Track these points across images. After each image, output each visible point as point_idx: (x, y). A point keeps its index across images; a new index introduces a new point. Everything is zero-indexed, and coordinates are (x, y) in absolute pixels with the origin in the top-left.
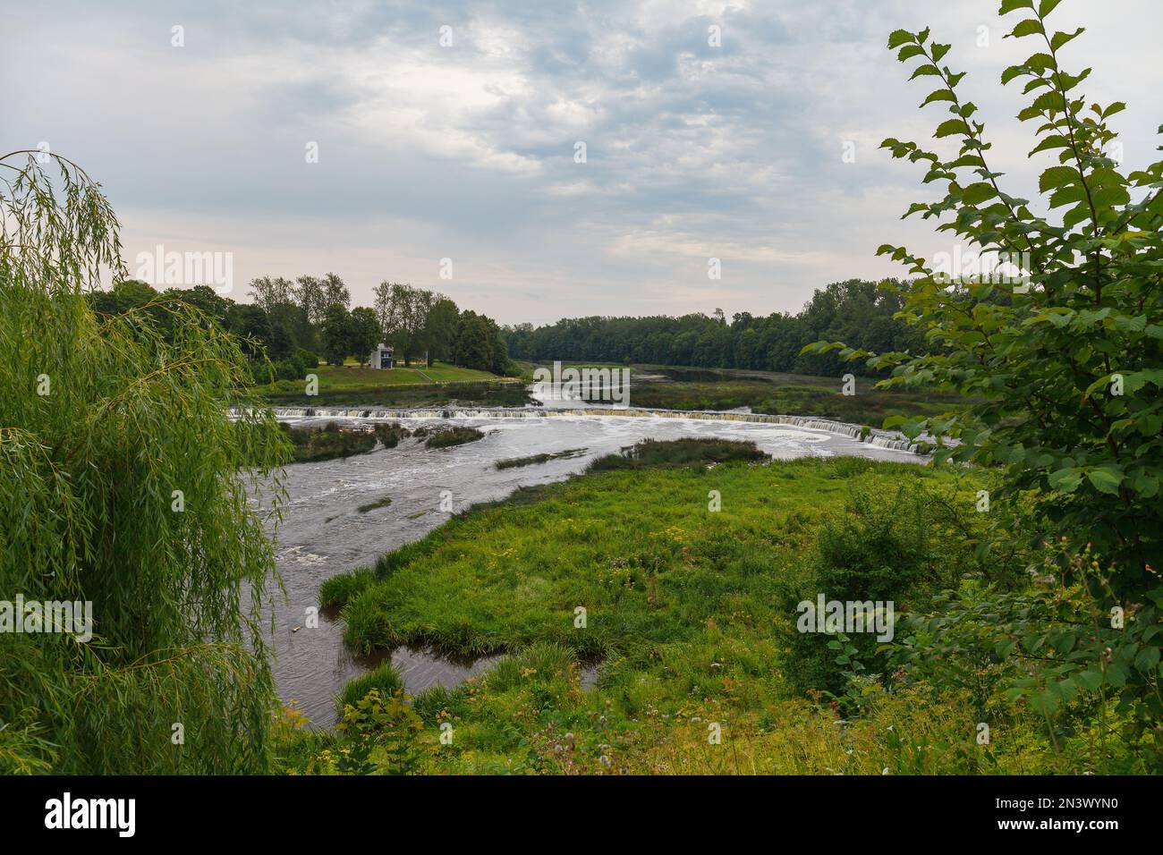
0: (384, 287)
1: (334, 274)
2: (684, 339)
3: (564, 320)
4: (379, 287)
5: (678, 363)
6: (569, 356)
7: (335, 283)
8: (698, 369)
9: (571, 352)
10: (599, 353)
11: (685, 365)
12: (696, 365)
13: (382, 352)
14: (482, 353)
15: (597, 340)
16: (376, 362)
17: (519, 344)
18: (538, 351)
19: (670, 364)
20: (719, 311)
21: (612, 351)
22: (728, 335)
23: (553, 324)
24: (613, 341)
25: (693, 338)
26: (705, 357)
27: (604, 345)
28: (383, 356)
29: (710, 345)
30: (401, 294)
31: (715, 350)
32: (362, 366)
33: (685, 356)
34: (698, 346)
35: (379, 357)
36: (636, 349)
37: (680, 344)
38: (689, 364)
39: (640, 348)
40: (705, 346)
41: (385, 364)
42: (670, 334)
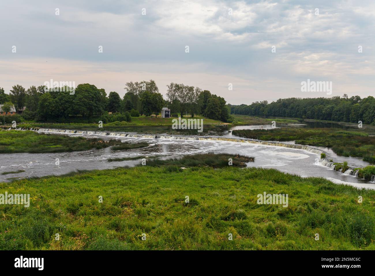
0: (172, 85)
1: (153, 80)
2: (328, 108)
3: (280, 99)
4: (169, 85)
5: (326, 119)
6: (280, 115)
7: (152, 83)
8: (334, 122)
9: (282, 113)
10: (293, 114)
11: (329, 120)
12: (333, 120)
13: (165, 111)
14: (216, 113)
15: (292, 108)
16: (162, 115)
17: (261, 109)
18: (268, 113)
19: (322, 119)
20: (345, 95)
21: (298, 113)
22: (347, 106)
23: (276, 101)
24: (299, 109)
25: (333, 107)
26: (337, 117)
27: (295, 110)
28: (165, 113)
29: (340, 111)
30: (178, 88)
31: (342, 114)
32: (156, 116)
33: (329, 116)
34: (334, 111)
35: (164, 113)
36: (308, 112)
37: (326, 110)
38: (330, 120)
39: (309, 112)
40: (337, 111)
41: (167, 116)
42: (323, 106)
